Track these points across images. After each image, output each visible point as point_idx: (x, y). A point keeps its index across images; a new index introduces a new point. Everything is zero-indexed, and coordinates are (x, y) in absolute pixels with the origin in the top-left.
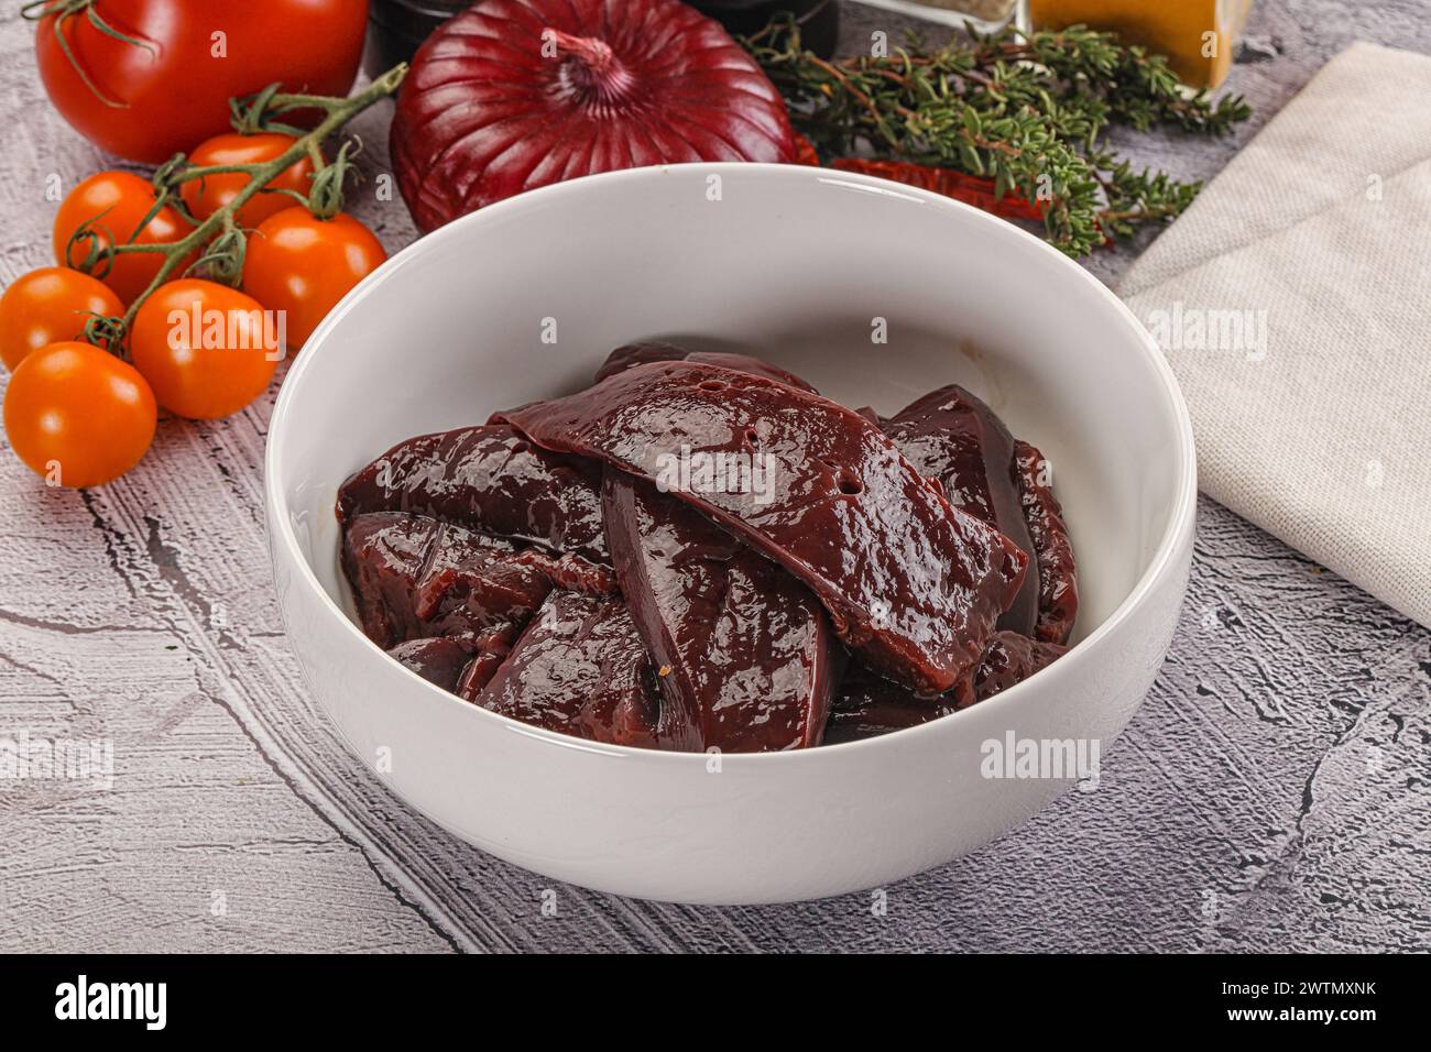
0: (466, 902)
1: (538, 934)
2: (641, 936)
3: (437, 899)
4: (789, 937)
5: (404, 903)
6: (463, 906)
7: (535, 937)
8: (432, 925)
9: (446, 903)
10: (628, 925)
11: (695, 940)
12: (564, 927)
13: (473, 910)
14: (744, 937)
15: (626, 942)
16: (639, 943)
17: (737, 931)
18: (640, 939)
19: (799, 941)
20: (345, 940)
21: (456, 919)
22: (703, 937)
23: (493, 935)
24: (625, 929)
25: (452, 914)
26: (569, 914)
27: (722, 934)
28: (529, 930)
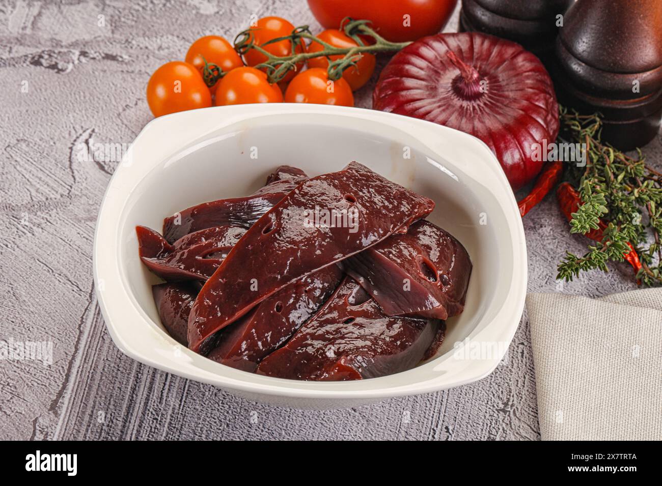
0: (98, 343)
1: (106, 370)
2: (137, 395)
3: (91, 334)
4: (182, 432)
5: (79, 328)
6: (96, 343)
7: (103, 370)
8: (78, 342)
9: (92, 338)
10: (137, 388)
11: (151, 410)
12: (117, 374)
13: (97, 347)
14: (168, 421)
15: (129, 393)
16: (133, 397)
17: (169, 417)
18: (134, 396)
19: (184, 436)
20: (45, 326)
21: (88, 345)
22: (155, 411)
23: (91, 360)
24: (135, 389)
25: (88, 343)
26: (124, 371)
27: (162, 415)
28: (104, 366)
